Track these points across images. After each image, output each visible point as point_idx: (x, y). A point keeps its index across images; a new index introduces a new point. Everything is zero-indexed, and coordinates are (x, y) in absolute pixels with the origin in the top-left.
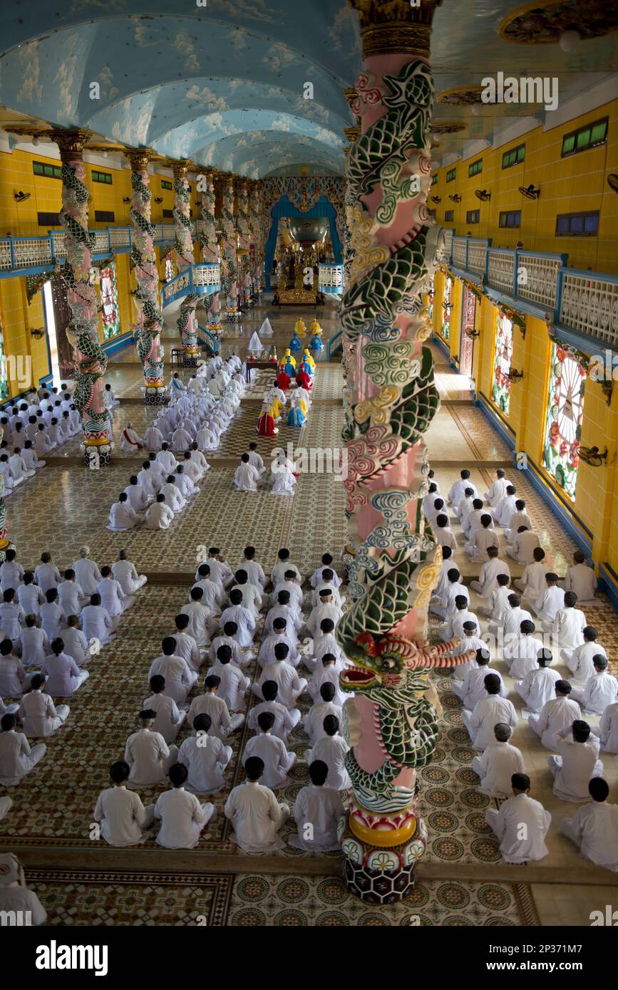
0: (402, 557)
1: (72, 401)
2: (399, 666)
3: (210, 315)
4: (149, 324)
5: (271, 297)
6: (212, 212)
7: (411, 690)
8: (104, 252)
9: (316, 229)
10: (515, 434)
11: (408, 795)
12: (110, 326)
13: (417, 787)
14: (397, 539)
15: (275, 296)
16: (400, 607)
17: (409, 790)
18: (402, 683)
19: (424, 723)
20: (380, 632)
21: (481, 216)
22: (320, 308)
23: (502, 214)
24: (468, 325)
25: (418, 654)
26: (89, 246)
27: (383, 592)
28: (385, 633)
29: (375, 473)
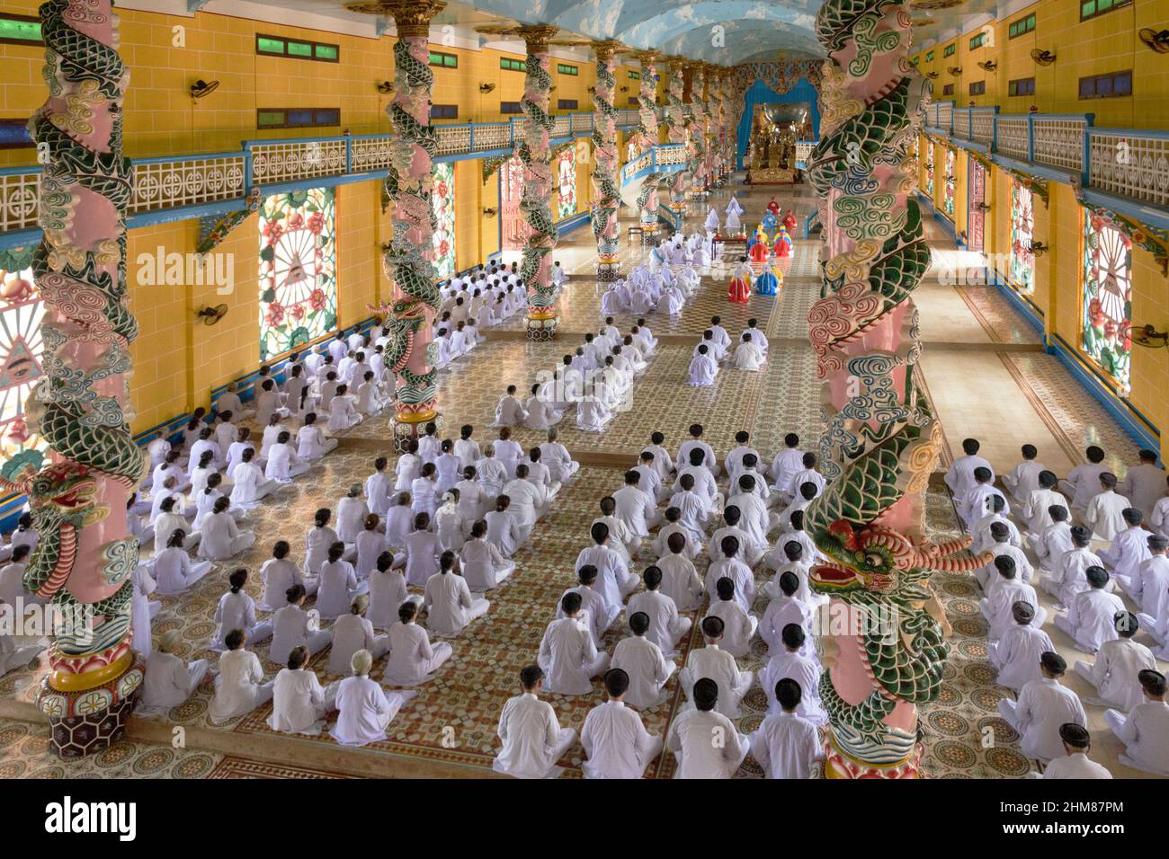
0: (888, 432)
1: (519, 276)
2: (886, 566)
3: (673, 194)
4: (606, 201)
5: (743, 177)
6: (680, 96)
7: (906, 597)
8: (564, 137)
9: (795, 110)
10: (1042, 314)
11: (906, 741)
12: (566, 205)
13: (919, 732)
14: (880, 411)
15: (748, 176)
16: (885, 492)
17: (909, 735)
18: (892, 587)
19: (925, 644)
20: (861, 521)
21: (987, 87)
22: (798, 187)
23: (1011, 83)
24: (976, 199)
25: (913, 552)
26: (548, 128)
27: (864, 473)
28: (868, 523)
29: (851, 335)
